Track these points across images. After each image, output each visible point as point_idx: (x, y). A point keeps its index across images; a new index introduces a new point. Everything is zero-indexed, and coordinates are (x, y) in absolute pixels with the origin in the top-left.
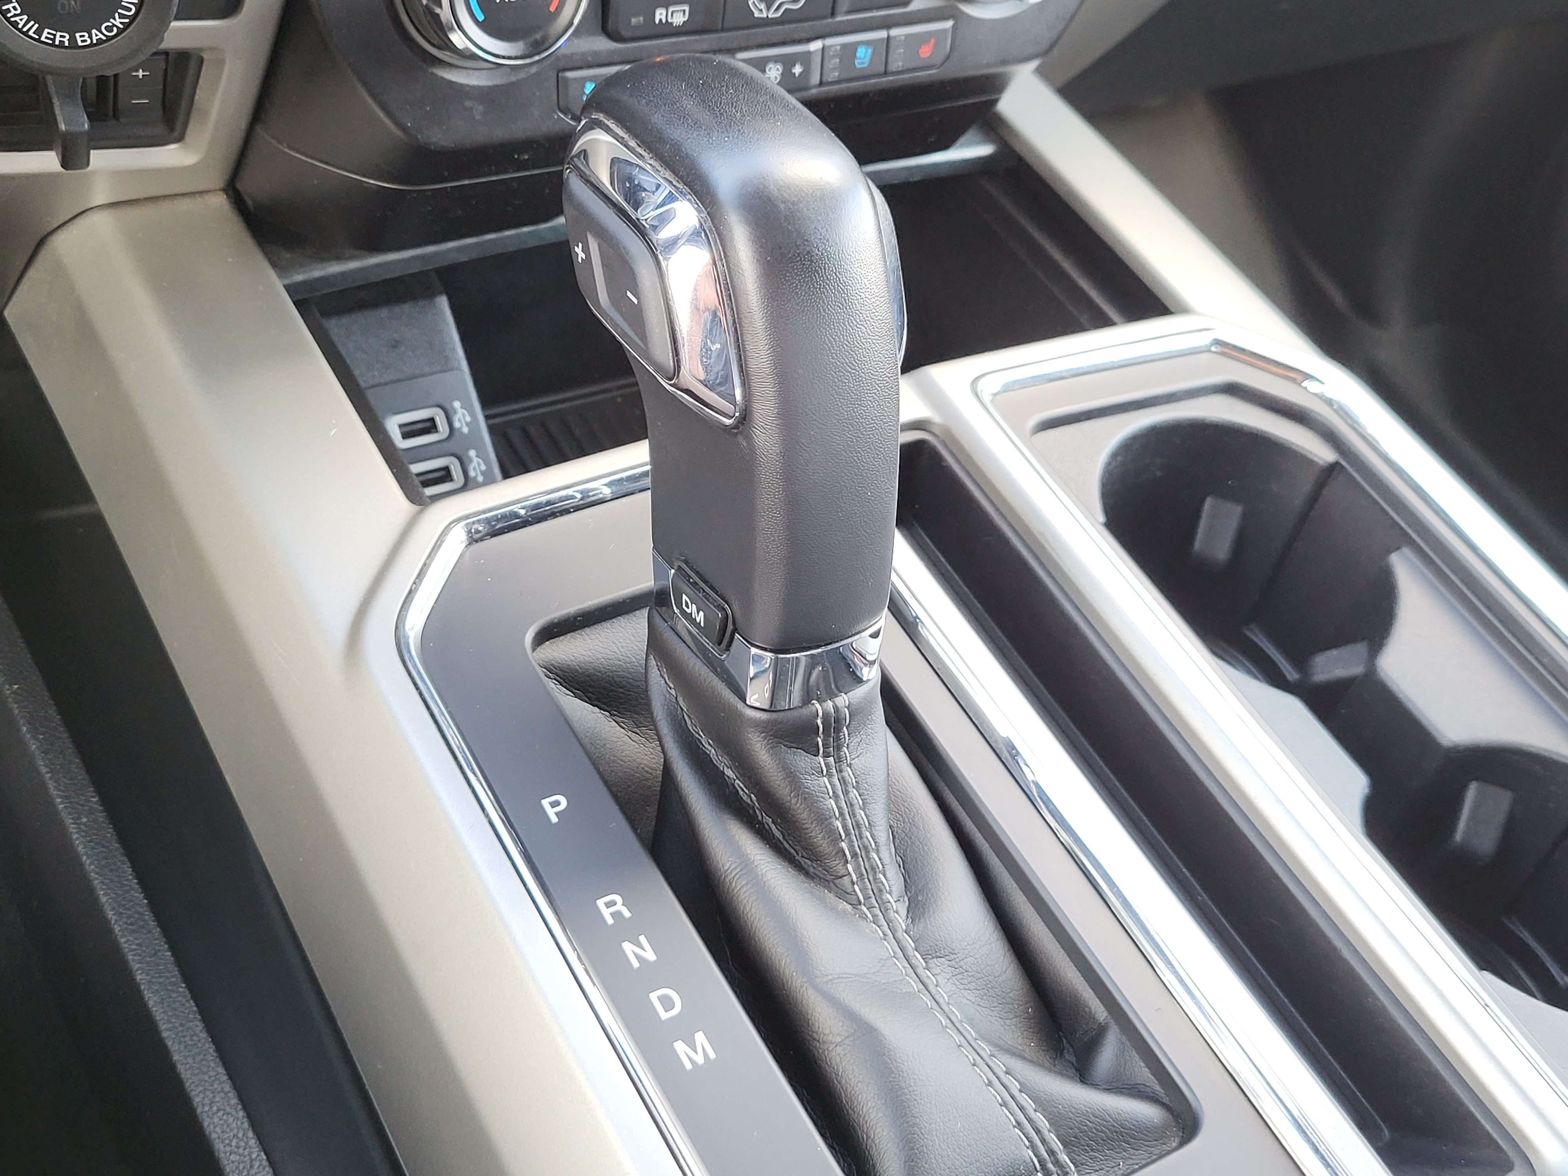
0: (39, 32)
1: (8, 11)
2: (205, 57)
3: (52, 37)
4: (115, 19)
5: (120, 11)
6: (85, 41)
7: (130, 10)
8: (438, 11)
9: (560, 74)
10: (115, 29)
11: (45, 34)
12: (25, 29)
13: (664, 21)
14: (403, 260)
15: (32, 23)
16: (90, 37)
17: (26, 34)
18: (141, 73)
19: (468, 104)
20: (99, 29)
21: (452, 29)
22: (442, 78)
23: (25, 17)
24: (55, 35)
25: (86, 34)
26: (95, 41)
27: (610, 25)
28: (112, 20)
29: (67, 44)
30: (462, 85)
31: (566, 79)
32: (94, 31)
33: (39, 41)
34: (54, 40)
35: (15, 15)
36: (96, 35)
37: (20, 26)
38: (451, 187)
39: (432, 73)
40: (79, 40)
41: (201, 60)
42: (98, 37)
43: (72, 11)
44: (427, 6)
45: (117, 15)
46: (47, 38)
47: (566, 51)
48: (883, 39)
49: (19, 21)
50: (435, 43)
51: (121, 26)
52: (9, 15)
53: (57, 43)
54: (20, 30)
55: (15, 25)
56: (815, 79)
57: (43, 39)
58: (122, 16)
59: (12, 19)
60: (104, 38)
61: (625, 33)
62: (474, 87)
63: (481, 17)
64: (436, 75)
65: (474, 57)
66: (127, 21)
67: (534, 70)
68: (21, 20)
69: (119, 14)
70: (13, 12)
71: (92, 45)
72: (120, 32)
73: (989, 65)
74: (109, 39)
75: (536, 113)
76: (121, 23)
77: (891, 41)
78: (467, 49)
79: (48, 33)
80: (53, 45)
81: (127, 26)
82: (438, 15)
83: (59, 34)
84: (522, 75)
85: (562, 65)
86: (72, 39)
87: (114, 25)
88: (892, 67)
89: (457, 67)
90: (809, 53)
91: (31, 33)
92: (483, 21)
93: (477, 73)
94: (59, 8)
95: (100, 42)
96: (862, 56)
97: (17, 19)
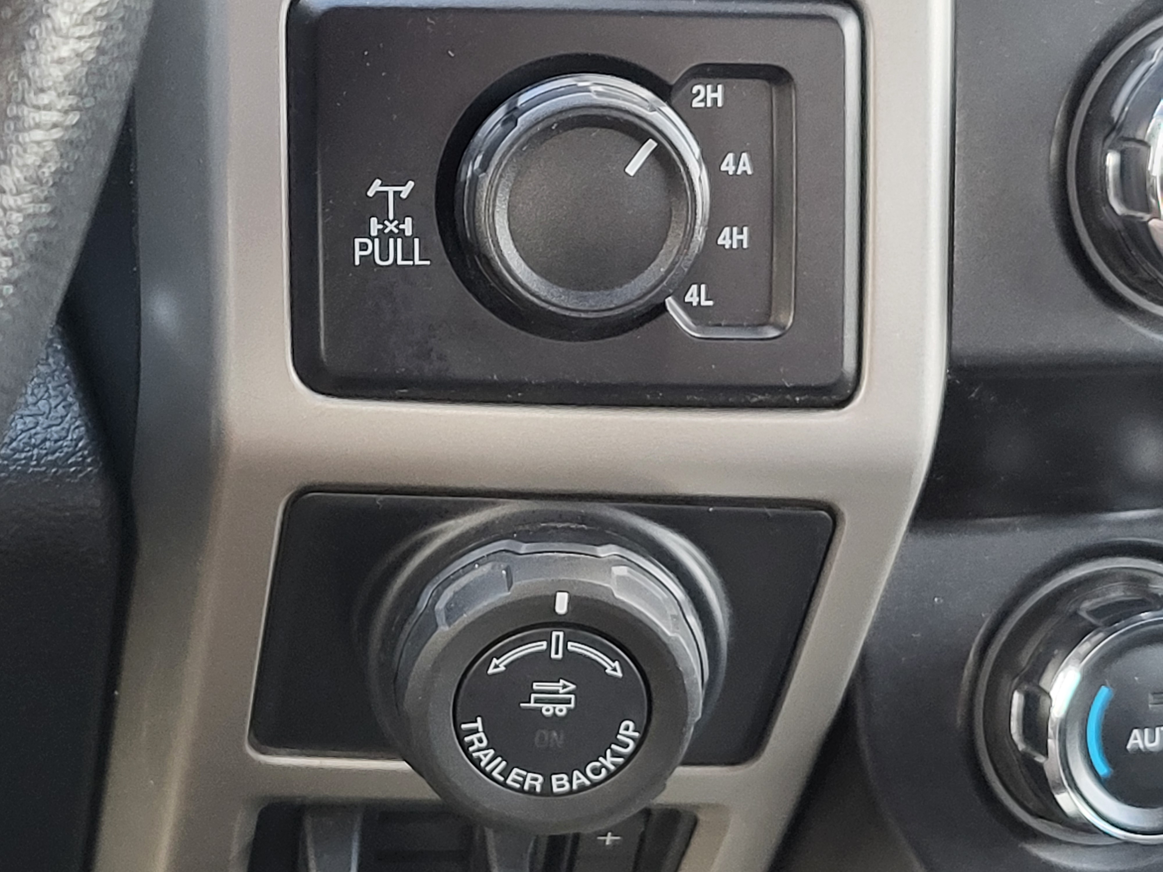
0: (506, 773)
1: (472, 744)
2: (701, 817)
3: (521, 779)
4: (605, 757)
5: (614, 746)
6: (563, 786)
7: (627, 746)
8: (1041, 760)
10: (604, 771)
11: (513, 776)
12: (488, 768)
15: (499, 759)
16: (571, 782)
17: (489, 775)
18: (609, 839)
20: (583, 771)
21: (1060, 787)
22: (1038, 859)
23: (491, 752)
24: (525, 778)
25: (565, 777)
26: (575, 787)
28: (601, 759)
29: (538, 789)
32: (576, 773)
33: (504, 784)
34: (523, 784)
35: (479, 750)
36: (579, 779)
37: (483, 764)
39: (1022, 849)
40: (555, 783)
41: (695, 822)
42: (579, 781)
43: (551, 746)
44: (1023, 753)
45: (609, 752)
46: (515, 781)
49: (482, 757)
50: (1030, 806)
51: (612, 768)
52: (471, 749)
53: (526, 787)
54: (483, 771)
55: (476, 762)
57: (509, 782)
58: (615, 754)
59: (475, 755)
60: (588, 783)
63: (1103, 770)
64: (1028, 854)
65: (1088, 828)
66: (620, 760)
68: (485, 756)
69: (612, 750)
70: (477, 745)
71: (571, 792)
72: (610, 775)
74: (594, 784)
76: (613, 764)
78: (1081, 817)
79: (518, 775)
80: (521, 790)
81: (620, 768)
82: (1040, 766)
83: (530, 775)
86: (547, 782)
87: (603, 766)
89: (1060, 842)
91: (495, 774)
92: (1107, 776)
93: (1088, 852)
94: (537, 739)
95: (582, 788)
97: (480, 754)
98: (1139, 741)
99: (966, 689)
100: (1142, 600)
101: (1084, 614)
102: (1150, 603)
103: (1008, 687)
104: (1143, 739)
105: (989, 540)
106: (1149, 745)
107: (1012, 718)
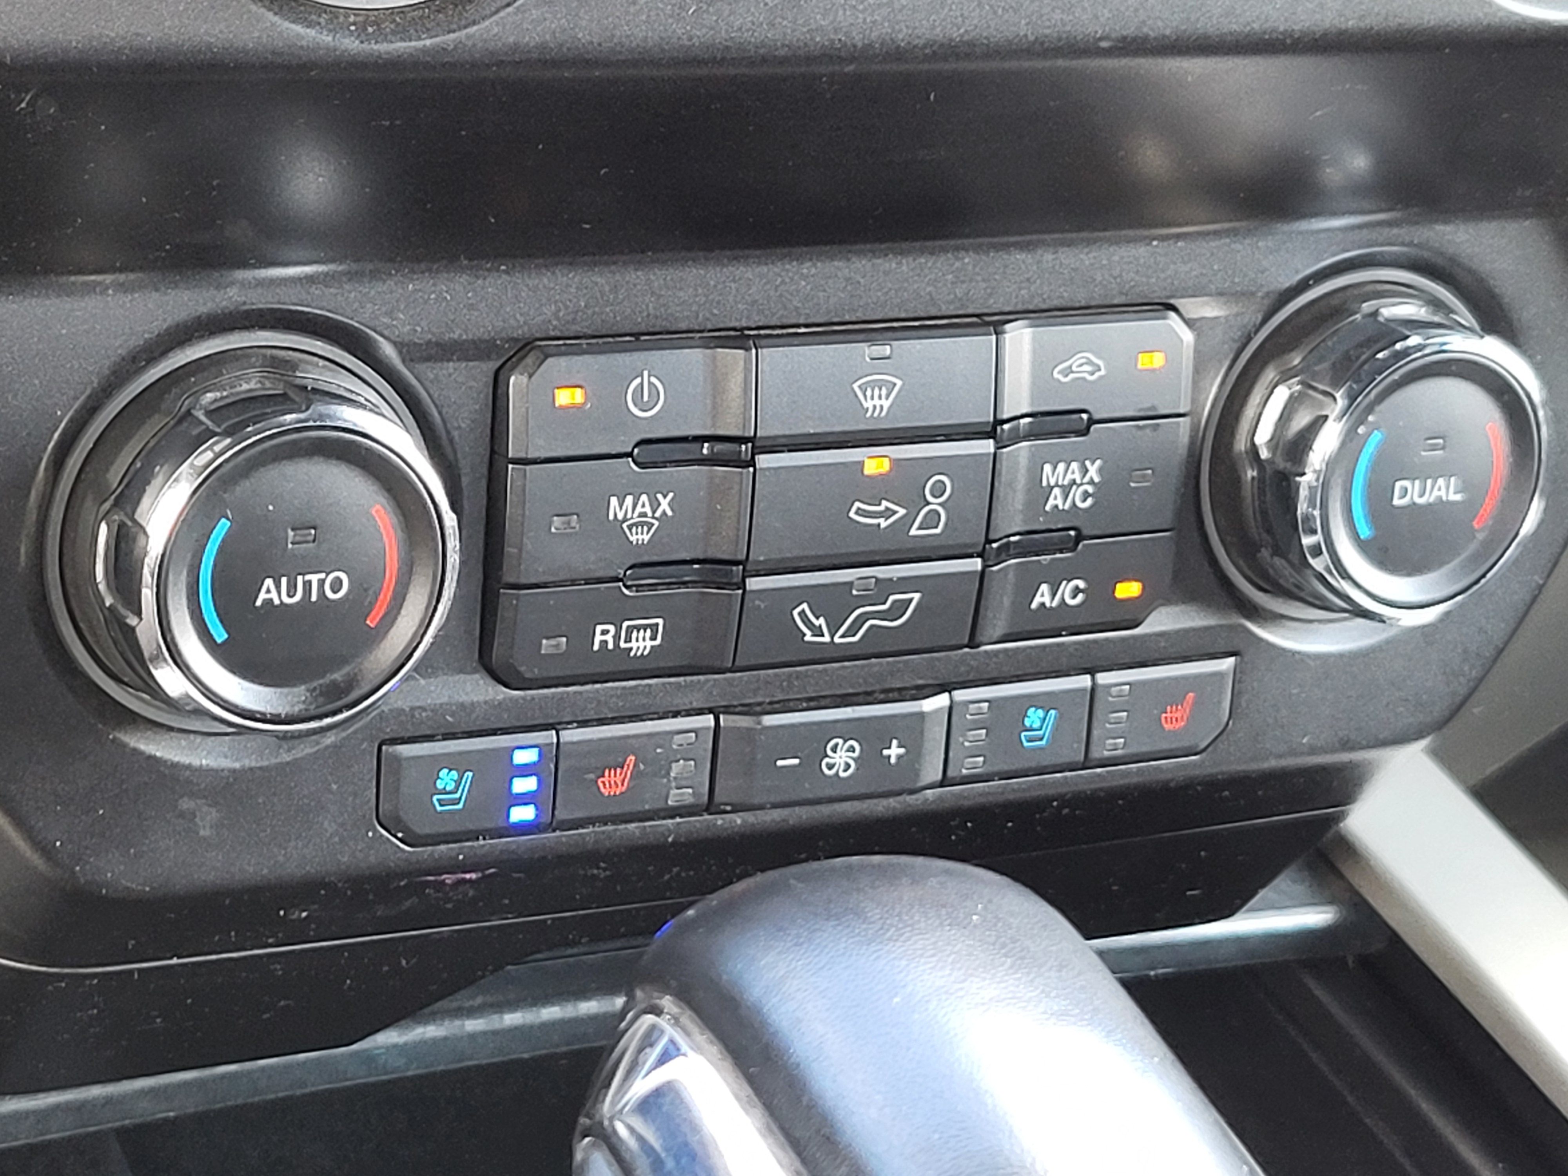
8: (132, 621)
9: (384, 748)
13: (611, 646)
14: (35, 1112)
19: (186, 804)
21: (157, 658)
22: (136, 751)
27: (497, 652)
30: (175, 766)
31: (397, 759)
38: (140, 970)
39: (114, 740)
44: (111, 609)
47: (403, 703)
48: (1084, 690)
56: (932, 772)
61: (528, 671)
62: (200, 771)
63: (220, 635)
64: (124, 745)
67: (330, 739)
73: (1313, 750)
75: (329, 827)
77: (1099, 694)
82: (133, 629)
84: (304, 750)
85: (389, 731)
88: (1102, 750)
89: (171, 729)
90: (921, 716)
92: (225, 642)
96: (1036, 725)
98: (274, 595)
99: (34, 517)
100: (284, 395)
101: (200, 415)
102: (293, 401)
103: (93, 517)
104: (279, 593)
105: (66, 304)
106: (287, 600)
107: (98, 560)
